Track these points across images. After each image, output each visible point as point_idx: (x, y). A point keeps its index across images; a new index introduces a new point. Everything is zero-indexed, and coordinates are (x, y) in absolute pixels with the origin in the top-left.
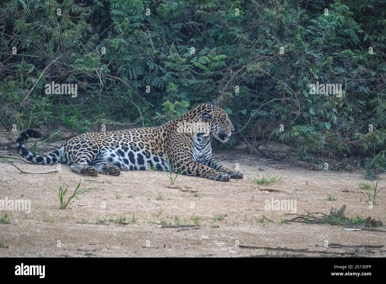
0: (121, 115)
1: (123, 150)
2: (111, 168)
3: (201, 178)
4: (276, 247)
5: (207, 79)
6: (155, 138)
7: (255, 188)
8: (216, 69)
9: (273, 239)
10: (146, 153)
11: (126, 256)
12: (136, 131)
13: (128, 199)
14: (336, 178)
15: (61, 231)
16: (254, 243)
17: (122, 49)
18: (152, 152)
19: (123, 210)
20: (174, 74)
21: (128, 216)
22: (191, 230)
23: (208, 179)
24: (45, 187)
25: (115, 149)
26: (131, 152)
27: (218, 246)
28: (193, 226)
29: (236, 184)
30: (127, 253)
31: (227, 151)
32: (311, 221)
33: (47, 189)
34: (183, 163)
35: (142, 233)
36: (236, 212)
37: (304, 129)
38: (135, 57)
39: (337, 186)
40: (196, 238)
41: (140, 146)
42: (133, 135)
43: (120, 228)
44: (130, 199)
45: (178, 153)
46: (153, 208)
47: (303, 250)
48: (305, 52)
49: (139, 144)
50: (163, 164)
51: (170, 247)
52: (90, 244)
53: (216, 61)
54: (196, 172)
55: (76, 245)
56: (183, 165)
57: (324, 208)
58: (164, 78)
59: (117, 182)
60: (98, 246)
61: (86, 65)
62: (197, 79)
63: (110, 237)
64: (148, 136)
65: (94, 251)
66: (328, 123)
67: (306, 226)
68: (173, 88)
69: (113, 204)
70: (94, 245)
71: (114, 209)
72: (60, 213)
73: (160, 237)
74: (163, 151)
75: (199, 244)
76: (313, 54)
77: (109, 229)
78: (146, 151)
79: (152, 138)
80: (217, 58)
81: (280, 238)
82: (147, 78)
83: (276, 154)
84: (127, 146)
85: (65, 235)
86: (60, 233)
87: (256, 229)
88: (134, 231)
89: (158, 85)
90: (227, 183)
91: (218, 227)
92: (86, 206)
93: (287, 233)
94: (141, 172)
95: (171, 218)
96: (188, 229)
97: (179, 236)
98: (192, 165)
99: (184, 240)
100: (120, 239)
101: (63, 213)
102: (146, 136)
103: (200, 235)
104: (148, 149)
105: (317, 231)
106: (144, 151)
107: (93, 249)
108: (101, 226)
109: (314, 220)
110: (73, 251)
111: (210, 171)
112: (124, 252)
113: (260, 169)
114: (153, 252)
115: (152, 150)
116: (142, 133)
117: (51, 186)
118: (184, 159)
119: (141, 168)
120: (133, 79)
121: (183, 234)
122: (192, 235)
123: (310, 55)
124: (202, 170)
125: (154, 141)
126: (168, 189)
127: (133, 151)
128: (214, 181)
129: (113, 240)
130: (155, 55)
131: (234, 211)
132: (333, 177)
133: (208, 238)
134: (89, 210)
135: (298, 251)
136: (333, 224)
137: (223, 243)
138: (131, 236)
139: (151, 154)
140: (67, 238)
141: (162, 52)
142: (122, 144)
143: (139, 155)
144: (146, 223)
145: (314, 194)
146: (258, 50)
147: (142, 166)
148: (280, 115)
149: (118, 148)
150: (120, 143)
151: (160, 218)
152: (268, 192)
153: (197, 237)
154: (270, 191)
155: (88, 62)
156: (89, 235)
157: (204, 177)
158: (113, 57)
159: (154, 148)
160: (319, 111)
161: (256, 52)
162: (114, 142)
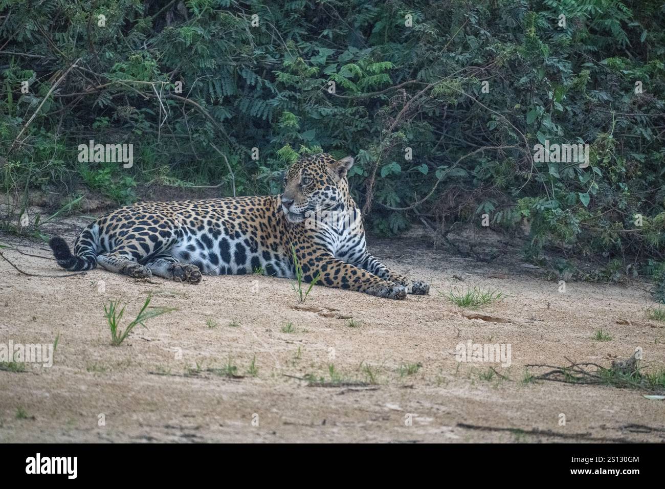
0: (191, 169)
1: (210, 236)
2: (183, 269)
3: (351, 292)
4: (530, 429)
5: (355, 106)
6: (268, 214)
7: (456, 313)
8: (371, 88)
9: (519, 413)
10: (250, 241)
11: (259, 441)
12: (234, 201)
13: (229, 329)
14: (598, 297)
15: (124, 389)
16: (486, 420)
17: (199, 46)
18: (262, 242)
19: (226, 349)
20: (293, 96)
21: (238, 362)
22: (364, 393)
23: (365, 295)
24: (69, 302)
25: (198, 232)
26: (224, 240)
27: (423, 424)
28: (365, 385)
29: (418, 304)
30: (258, 434)
31: (388, 241)
32: (578, 379)
33: (75, 307)
34: (313, 264)
35: (276, 396)
36: (435, 358)
37: (540, 204)
38: (220, 62)
39: (604, 312)
40: (377, 408)
41: (240, 228)
42: (228, 207)
43: (232, 385)
44: (233, 329)
45: (299, 245)
46: (280, 348)
47: (582, 436)
48: (543, 61)
49: (240, 224)
50: (277, 264)
51: (334, 425)
52: (185, 416)
53: (374, 73)
54: (342, 281)
55: (159, 417)
56: (315, 268)
57: (593, 354)
58: (275, 103)
59: (198, 296)
60: (200, 420)
61: (133, 75)
62: (335, 105)
63: (219, 403)
64: (255, 210)
65: (197, 428)
66: (584, 194)
67: (571, 389)
68: (292, 122)
69: (206, 339)
70: (193, 416)
71: (211, 348)
72: (111, 353)
73: (310, 404)
74: (278, 241)
75: (386, 419)
76: (558, 65)
77: (212, 387)
78: (251, 238)
79: (262, 215)
80: (375, 67)
81: (532, 411)
82: (241, 100)
83: (479, 250)
84: (217, 228)
85: (133, 397)
86: (123, 392)
87: (481, 393)
88: (259, 392)
89: (262, 115)
90: (401, 302)
91: (411, 387)
92: (158, 342)
93: (543, 402)
94: (239, 277)
95: (320, 368)
96: (357, 391)
97: (345, 404)
98: (332, 268)
99: (356, 412)
100: (238, 407)
101: (118, 354)
102: (251, 210)
103: (383, 403)
104: (255, 234)
105: (595, 398)
106: (248, 238)
107: (192, 425)
108: (195, 380)
109: (583, 378)
110: (158, 429)
111: (368, 280)
112: (252, 432)
113: (455, 277)
114: (306, 434)
115: (262, 237)
116: (245, 204)
117: (80, 300)
118: (313, 257)
119: (239, 270)
120: (216, 103)
121: (352, 399)
122: (368, 402)
123: (552, 66)
124: (354, 278)
125: (265, 221)
126: (296, 311)
127: (228, 238)
128: (377, 298)
129: (225, 407)
130: (256, 59)
131: (431, 357)
132: (593, 294)
133: (399, 409)
134: (165, 349)
135: (572, 437)
136: (620, 385)
137: (431, 419)
138: (256, 401)
139: (259, 244)
140: (139, 404)
141: (269, 53)
142: (209, 223)
143: (238, 246)
144: (276, 377)
145: (566, 327)
146: (452, 55)
147: (241, 266)
148: (492, 177)
149: (203, 232)
150: (206, 220)
151: (298, 368)
152: (483, 321)
153: (379, 405)
154: (485, 318)
155: (137, 69)
156: (179, 397)
157: (358, 291)
158: (180, 60)
159: (264, 234)
160: (566, 170)
161: (448, 57)
162: (196, 219)
